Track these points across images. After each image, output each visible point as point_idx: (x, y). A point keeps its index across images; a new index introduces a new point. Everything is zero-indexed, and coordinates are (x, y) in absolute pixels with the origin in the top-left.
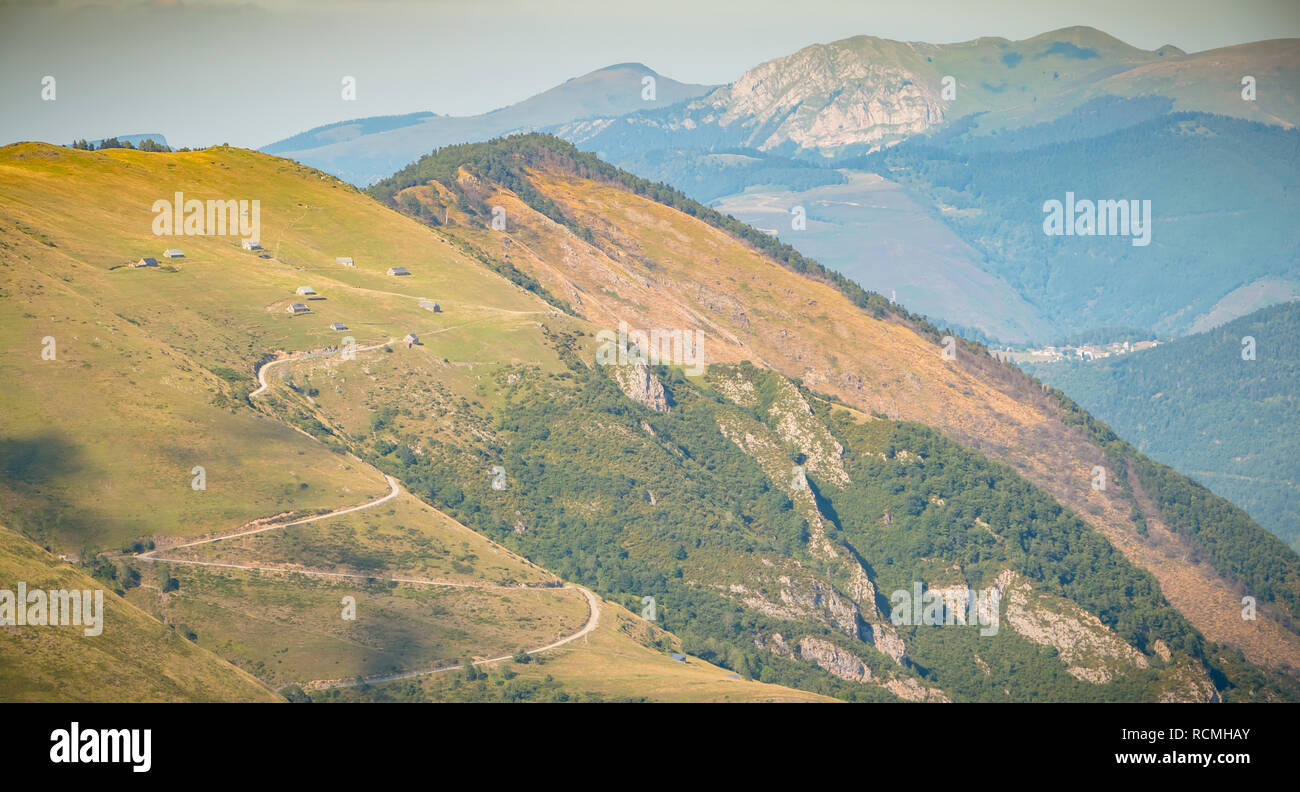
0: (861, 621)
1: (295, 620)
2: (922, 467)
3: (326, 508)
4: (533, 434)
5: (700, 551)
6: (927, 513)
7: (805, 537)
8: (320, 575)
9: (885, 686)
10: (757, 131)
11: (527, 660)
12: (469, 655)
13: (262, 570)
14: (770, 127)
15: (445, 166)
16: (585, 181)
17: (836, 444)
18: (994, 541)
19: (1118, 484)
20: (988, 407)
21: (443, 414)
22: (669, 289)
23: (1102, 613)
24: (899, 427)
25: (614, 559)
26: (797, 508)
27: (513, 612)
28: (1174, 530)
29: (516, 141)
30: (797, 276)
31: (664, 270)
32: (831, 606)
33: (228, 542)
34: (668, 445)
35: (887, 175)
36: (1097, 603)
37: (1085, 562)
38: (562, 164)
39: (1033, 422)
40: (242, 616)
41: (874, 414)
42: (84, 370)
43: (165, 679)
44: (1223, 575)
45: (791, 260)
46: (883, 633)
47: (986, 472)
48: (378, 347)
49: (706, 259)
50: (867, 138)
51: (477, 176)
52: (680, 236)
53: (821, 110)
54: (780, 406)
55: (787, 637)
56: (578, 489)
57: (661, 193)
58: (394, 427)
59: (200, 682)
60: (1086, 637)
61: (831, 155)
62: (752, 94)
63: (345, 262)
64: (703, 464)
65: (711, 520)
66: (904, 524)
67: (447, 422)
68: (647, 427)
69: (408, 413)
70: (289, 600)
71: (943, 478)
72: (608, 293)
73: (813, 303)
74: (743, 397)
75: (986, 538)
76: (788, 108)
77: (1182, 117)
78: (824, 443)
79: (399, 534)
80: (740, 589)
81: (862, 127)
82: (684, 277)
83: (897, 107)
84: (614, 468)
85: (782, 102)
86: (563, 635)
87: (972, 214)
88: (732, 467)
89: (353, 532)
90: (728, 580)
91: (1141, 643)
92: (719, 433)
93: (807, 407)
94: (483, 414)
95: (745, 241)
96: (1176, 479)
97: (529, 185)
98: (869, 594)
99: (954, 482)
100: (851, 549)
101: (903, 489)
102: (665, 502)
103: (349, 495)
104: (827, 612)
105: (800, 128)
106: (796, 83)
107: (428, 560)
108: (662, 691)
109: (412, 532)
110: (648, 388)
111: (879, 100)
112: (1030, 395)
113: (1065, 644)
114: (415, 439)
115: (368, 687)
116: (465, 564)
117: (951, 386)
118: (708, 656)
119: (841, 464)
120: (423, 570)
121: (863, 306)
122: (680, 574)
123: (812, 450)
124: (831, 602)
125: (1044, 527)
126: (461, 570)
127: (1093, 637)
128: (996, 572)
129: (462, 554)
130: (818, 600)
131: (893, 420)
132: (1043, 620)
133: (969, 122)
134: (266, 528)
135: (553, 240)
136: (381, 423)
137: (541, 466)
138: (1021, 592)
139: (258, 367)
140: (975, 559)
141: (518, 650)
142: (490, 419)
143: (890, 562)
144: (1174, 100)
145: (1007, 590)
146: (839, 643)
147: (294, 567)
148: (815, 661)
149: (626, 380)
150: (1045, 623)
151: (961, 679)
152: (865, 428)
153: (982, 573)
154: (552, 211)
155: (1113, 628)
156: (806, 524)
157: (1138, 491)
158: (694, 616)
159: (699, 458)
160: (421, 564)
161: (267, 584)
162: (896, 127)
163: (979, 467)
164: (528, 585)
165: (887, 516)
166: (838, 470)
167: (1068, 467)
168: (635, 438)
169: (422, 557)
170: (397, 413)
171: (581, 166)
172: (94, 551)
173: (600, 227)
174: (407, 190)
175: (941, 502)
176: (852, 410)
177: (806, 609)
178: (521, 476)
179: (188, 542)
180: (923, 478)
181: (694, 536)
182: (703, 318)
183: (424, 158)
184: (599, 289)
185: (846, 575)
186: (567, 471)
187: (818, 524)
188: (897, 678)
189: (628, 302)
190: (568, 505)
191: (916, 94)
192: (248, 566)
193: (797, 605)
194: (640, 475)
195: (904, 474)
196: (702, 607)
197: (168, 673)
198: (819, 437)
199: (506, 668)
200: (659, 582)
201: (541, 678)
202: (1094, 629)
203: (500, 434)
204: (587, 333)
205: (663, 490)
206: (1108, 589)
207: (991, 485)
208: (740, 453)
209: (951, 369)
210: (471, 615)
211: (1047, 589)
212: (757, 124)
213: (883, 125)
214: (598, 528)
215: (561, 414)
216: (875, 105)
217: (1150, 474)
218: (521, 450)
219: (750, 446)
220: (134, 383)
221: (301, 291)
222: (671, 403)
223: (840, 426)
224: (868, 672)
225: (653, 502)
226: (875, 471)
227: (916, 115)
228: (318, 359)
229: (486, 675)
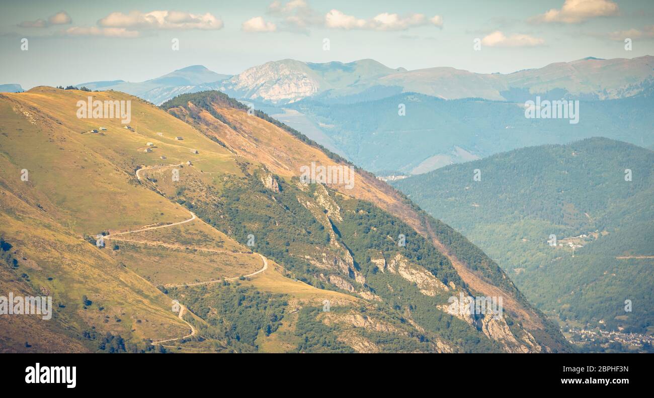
0: (350, 270)
1: (160, 262)
2: (368, 216)
3: (170, 222)
4: (233, 199)
5: (294, 243)
6: (370, 233)
7: (329, 240)
8: (169, 246)
9: (359, 294)
10: (248, 93)
11: (244, 279)
12: (223, 277)
13: (148, 243)
14: (253, 91)
15: (184, 101)
16: (233, 108)
17: (338, 207)
18: (394, 244)
19: (422, 226)
20: (376, 196)
21: (202, 190)
22: (263, 149)
23: (432, 271)
24: (360, 201)
25: (264, 245)
26: (325, 229)
27: (238, 262)
28: (442, 243)
29: (207, 93)
30: (308, 146)
31: (261, 142)
32: (340, 264)
33: (136, 233)
34: (280, 205)
35: (300, 111)
36: (430, 267)
37: (426, 252)
38: (224, 102)
39: (392, 202)
40: (142, 260)
41: (350, 196)
42: (82, 169)
43: (120, 281)
44: (460, 260)
45: (306, 140)
46: (358, 275)
47: (390, 219)
48: (178, 165)
49: (276, 139)
50: (289, 97)
51: (195, 105)
52: (267, 130)
53: (272, 86)
54: (318, 192)
55: (325, 275)
56: (251, 219)
57: (260, 114)
58: (185, 194)
59: (132, 283)
60: (427, 279)
61: (275, 103)
62: (246, 78)
63: (160, 134)
64: (292, 212)
65: (298, 232)
66: (362, 236)
67: (203, 193)
68: (273, 198)
69: (189, 189)
70: (158, 254)
71: (376, 220)
72: (242, 149)
73: (314, 156)
74: (304, 189)
75: (391, 243)
76: (260, 84)
77: (409, 94)
78: (333, 206)
79: (197, 232)
80: (308, 257)
81: (288, 93)
82: (268, 145)
83: (301, 86)
84: (263, 212)
85: (258, 82)
86: (256, 271)
87: (331, 127)
88: (302, 213)
89: (180, 231)
90: (304, 254)
91: (446, 282)
92: (297, 201)
93: (327, 193)
94: (215, 191)
95: (290, 133)
96: (443, 225)
97: (213, 109)
98: (351, 261)
99: (380, 222)
100: (345, 245)
101: (361, 224)
102: (281, 225)
103: (178, 218)
104: (339, 267)
105: (265, 92)
106: (263, 75)
107: (207, 242)
108: (293, 292)
109: (201, 232)
110: (273, 184)
111: (294, 83)
112: (391, 193)
113: (419, 281)
114: (192, 199)
115: (188, 287)
116: (221, 243)
117: (363, 188)
118: (304, 280)
119: (339, 214)
120: (205, 246)
121: (332, 158)
122: (287, 251)
123: (329, 208)
124: (340, 263)
125: (411, 239)
126: (219, 246)
127: (429, 279)
128: (395, 255)
129: (219, 240)
130: (336, 262)
131: (357, 199)
132: (412, 273)
133: (327, 92)
134: (149, 228)
135: (222, 130)
136: (180, 193)
137: (237, 210)
138: (404, 262)
139: (136, 170)
140: (387, 250)
141: (241, 275)
142: (218, 193)
143: (357, 250)
144: (403, 88)
145: (398, 261)
146: (343, 278)
147: (160, 243)
148: (335, 284)
149: (265, 181)
150: (412, 274)
151: (383, 293)
152: (347, 202)
153: (390, 255)
154: (222, 119)
155: (436, 276)
156: (329, 235)
157: (429, 229)
158: (293, 266)
159: (291, 209)
160: (204, 244)
161: (150, 249)
162: (300, 93)
163: (388, 217)
164: (242, 252)
165: (356, 233)
166: (338, 216)
167: (405, 219)
168: (270, 202)
169: (205, 241)
170: (185, 189)
171: (231, 103)
172: (88, 235)
173: (238, 125)
174: (172, 109)
175: (375, 229)
176: (342, 195)
177: (332, 265)
178: (230, 214)
179: (121, 232)
180: (369, 220)
181: (292, 238)
182: (276, 160)
183: (175, 98)
184: (239, 148)
185: (343, 254)
186: (246, 212)
187: (333, 235)
188: (363, 291)
189: (250, 153)
190: (247, 225)
191: (308, 81)
192: (143, 242)
193: (329, 264)
194: (272, 215)
195: (362, 219)
196: (296, 263)
197: (121, 279)
198: (332, 204)
199: (237, 281)
200: (280, 254)
201: (250, 286)
202: (430, 276)
203: (221, 198)
204: (251, 163)
205: (281, 221)
206: (434, 262)
207: (393, 224)
208: (305, 209)
209: (363, 182)
210: (223, 262)
211: (413, 261)
212: (248, 90)
213: (295, 92)
214: (258, 233)
215: (244, 192)
216: (292, 85)
217: (433, 223)
218: (229, 204)
219: (309, 206)
220: (100, 175)
221: (149, 144)
222: (281, 189)
223: (339, 200)
224: (353, 289)
225: (277, 225)
226: (352, 217)
227: (307, 89)
228: (156, 169)
229: (230, 284)
